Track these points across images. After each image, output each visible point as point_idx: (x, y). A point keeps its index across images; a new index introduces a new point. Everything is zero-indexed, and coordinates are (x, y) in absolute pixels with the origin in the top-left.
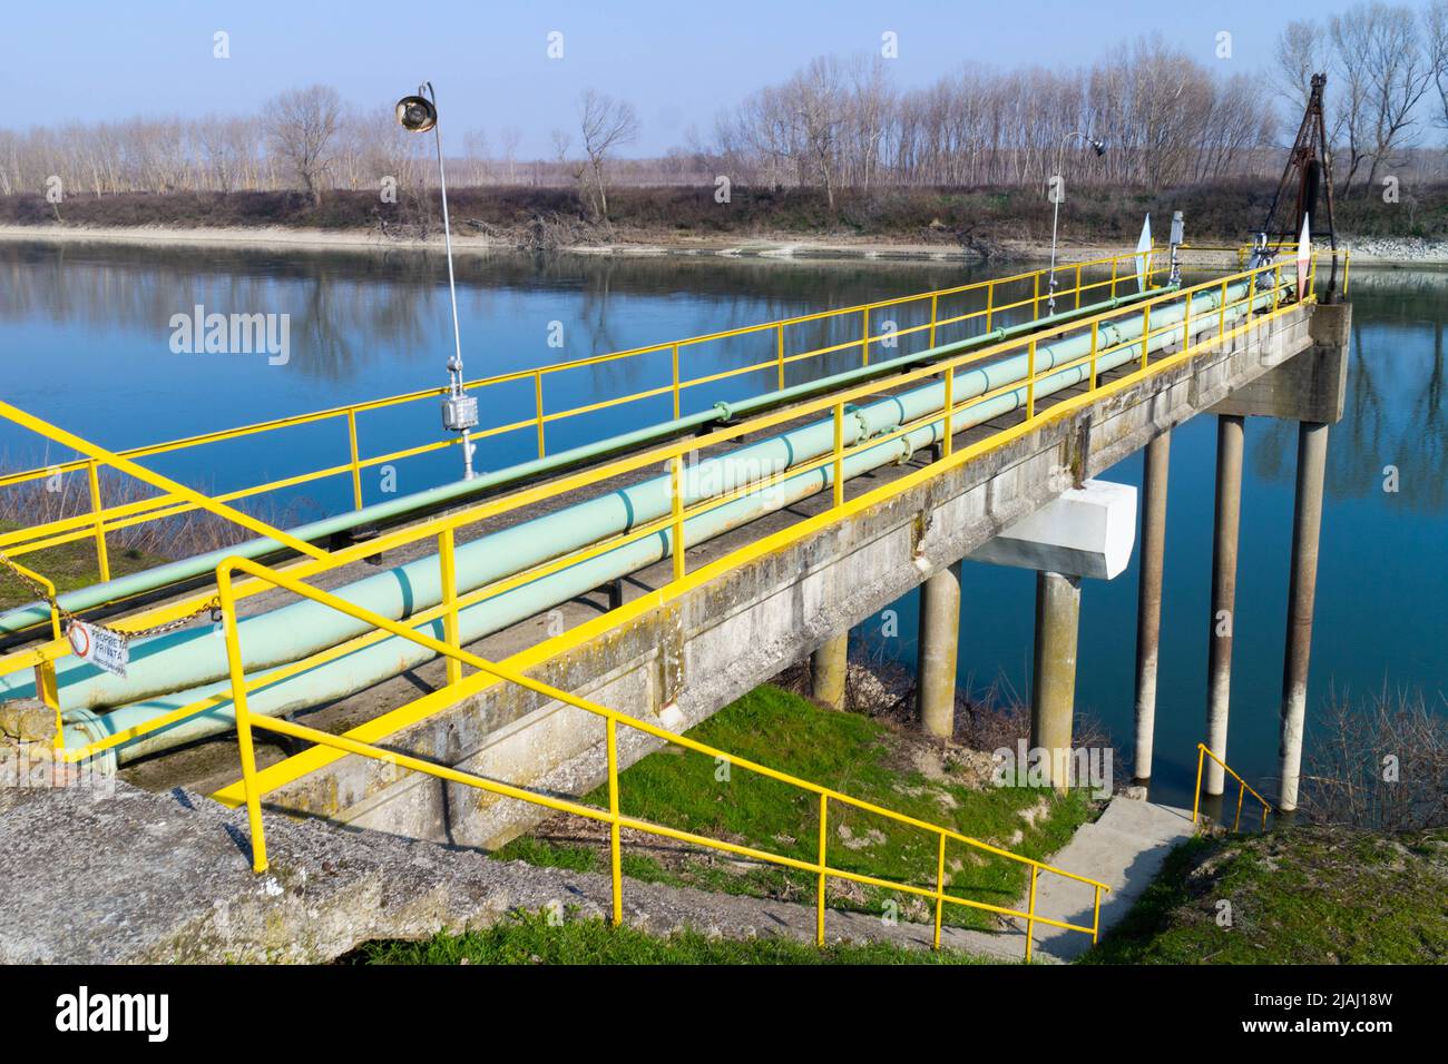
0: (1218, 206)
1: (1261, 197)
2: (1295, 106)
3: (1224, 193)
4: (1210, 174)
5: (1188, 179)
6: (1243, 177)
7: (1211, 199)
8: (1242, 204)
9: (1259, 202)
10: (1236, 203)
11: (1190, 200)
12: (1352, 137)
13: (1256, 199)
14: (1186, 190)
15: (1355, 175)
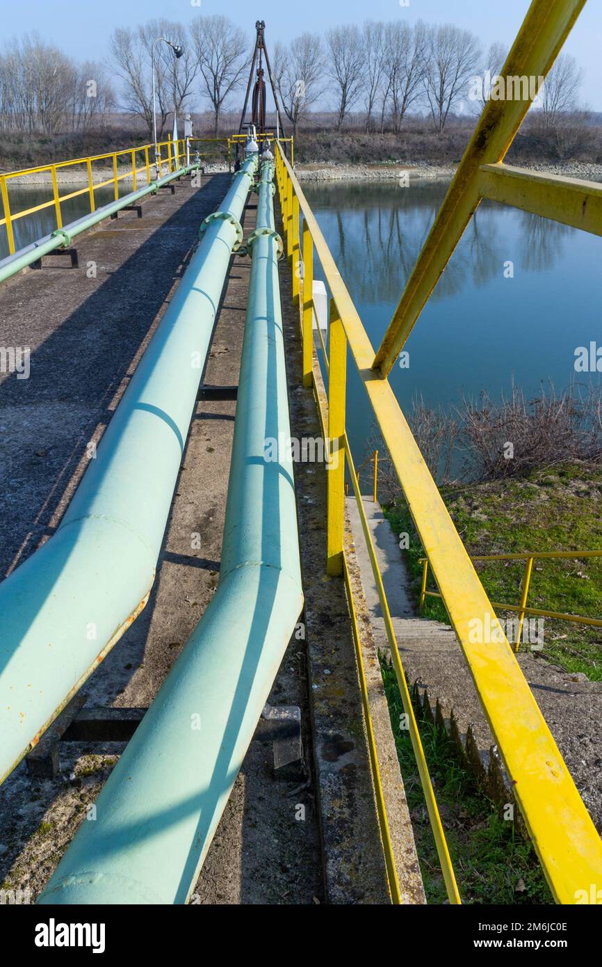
0: (91, 145)
1: (114, 139)
2: (126, 82)
3: (93, 137)
4: (81, 126)
5: (70, 129)
6: (102, 127)
7: (86, 140)
8: (105, 144)
9: (114, 142)
10: (101, 143)
11: (73, 142)
12: (160, 102)
13: (112, 140)
14: (69, 135)
15: (165, 125)
